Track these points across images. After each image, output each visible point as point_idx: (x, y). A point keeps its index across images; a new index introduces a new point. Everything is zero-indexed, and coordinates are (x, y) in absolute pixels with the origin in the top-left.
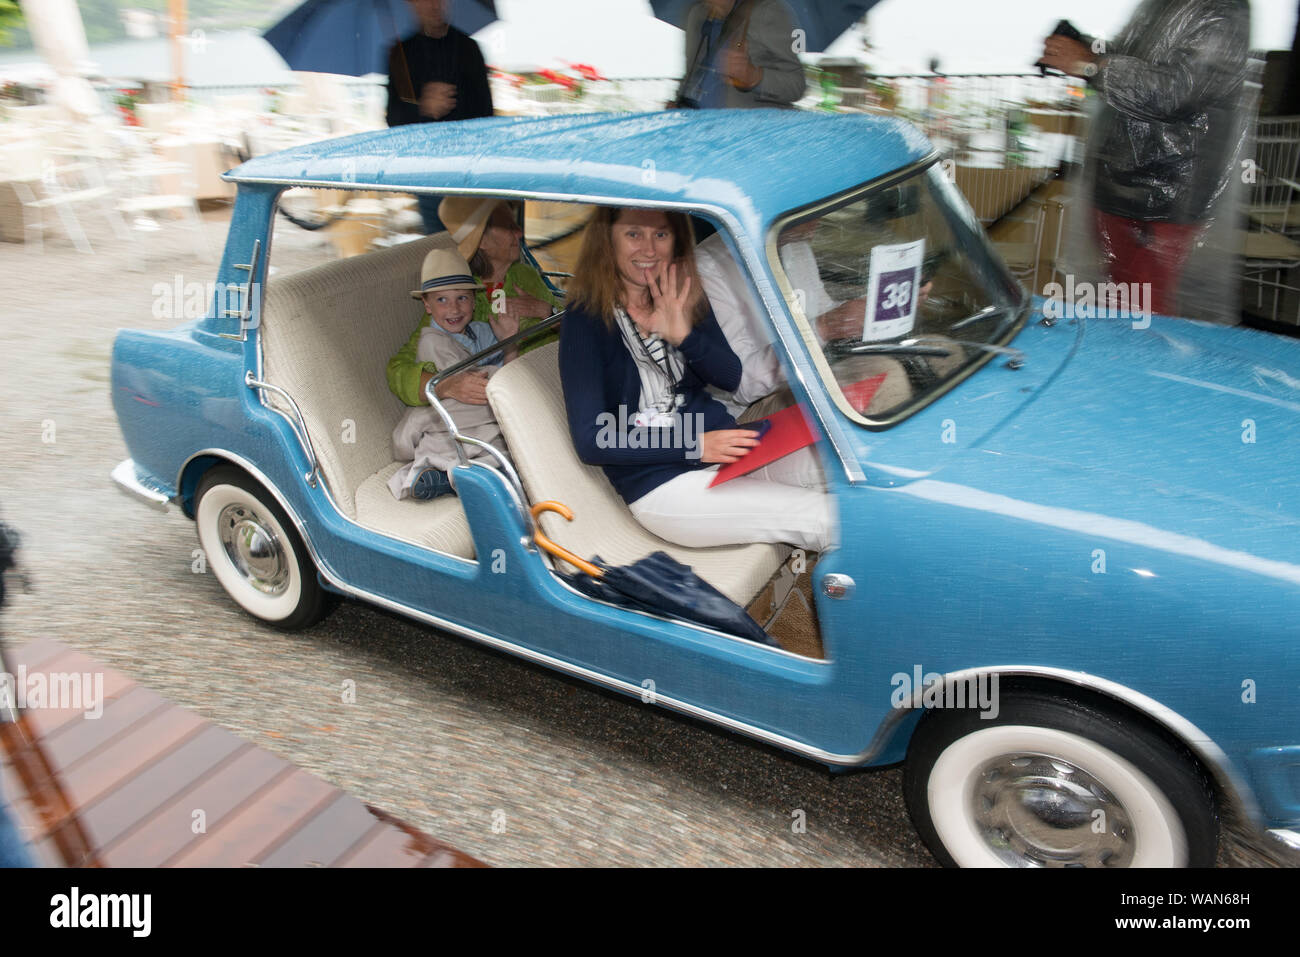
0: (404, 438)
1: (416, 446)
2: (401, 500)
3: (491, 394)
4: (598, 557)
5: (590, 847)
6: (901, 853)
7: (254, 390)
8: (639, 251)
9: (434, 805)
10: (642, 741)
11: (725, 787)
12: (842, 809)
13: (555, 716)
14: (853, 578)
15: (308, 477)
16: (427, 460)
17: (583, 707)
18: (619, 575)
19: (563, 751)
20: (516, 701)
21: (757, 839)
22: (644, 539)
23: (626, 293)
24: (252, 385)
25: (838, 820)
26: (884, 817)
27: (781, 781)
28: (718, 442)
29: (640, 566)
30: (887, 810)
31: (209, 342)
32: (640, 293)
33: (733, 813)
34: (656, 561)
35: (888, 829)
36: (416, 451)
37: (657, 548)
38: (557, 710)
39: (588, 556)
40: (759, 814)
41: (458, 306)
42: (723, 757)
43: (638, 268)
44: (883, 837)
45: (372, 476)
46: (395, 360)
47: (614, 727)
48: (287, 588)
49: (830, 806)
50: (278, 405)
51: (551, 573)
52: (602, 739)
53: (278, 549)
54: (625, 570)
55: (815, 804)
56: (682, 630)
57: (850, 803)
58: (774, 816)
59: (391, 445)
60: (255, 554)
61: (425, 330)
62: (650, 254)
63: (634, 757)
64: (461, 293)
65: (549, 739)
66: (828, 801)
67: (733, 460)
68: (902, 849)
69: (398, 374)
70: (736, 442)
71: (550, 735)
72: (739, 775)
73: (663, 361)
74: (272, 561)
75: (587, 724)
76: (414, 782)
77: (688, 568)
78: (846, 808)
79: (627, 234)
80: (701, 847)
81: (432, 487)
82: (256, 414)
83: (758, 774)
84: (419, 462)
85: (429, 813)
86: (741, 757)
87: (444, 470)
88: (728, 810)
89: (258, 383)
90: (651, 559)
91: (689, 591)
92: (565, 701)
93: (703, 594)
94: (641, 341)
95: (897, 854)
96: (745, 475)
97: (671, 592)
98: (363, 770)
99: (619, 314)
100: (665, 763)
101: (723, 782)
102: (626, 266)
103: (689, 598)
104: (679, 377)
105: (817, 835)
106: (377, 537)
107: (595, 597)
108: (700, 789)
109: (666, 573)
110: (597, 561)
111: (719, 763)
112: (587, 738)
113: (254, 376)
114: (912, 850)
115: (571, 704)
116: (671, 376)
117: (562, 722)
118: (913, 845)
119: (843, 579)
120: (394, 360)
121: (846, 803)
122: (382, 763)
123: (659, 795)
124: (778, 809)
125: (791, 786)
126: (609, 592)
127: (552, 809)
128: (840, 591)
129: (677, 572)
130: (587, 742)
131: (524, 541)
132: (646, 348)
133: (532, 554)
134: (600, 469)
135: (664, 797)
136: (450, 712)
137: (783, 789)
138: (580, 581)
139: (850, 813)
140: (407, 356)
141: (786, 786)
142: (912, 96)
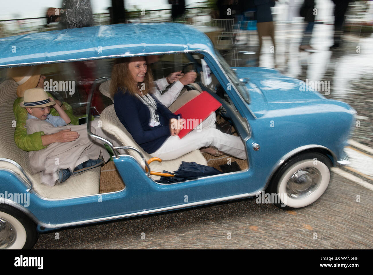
2: (54, 186)
46: (19, 135)
61: (28, 121)
73: (152, 104)
104: (156, 108)
131: (146, 174)
132: (146, 101)
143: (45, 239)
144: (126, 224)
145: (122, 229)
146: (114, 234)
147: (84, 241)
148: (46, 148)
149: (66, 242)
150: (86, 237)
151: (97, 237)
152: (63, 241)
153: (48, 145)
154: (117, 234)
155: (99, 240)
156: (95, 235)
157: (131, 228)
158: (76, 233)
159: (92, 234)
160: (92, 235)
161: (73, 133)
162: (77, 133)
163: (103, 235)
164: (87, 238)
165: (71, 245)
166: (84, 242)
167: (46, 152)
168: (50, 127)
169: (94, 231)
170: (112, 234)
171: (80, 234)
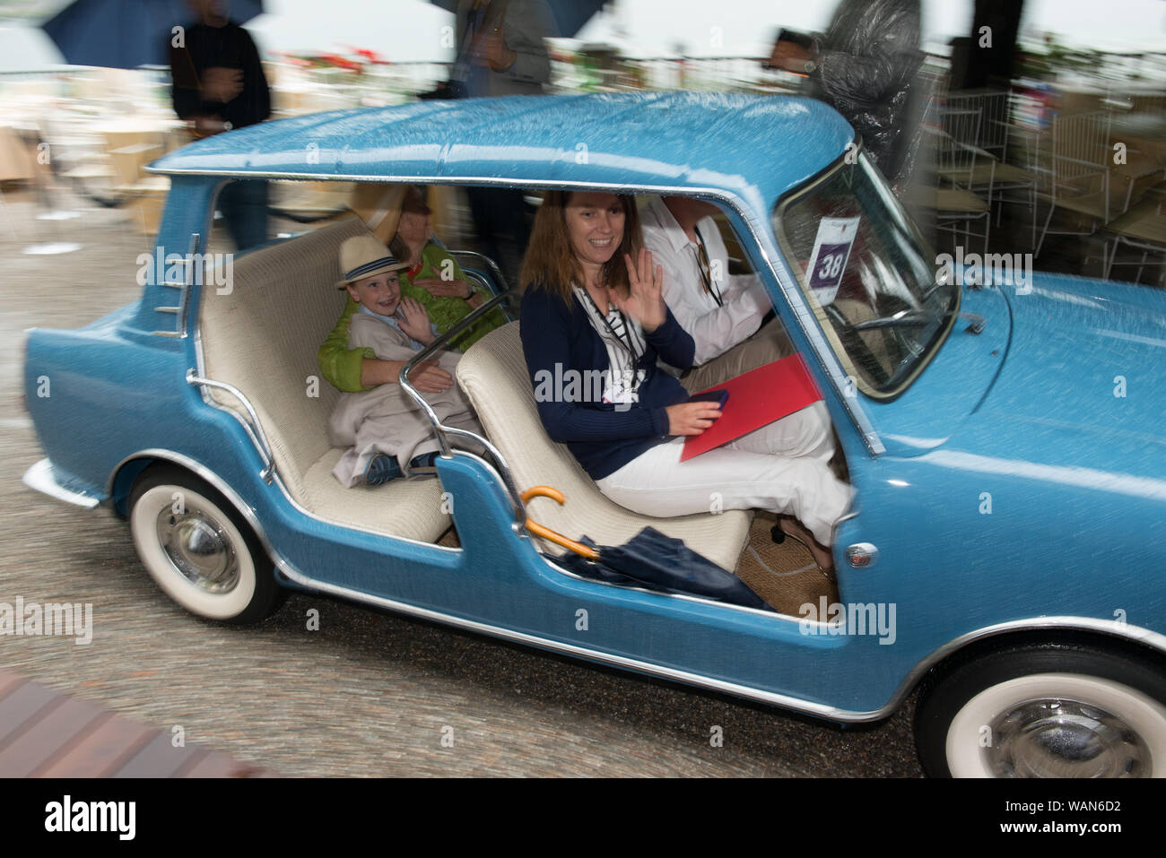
0: (344, 424)
1: (357, 431)
2: (351, 488)
3: (464, 381)
4: (585, 536)
5: (399, 756)
6: (672, 733)
7: (197, 388)
8: (596, 229)
9: (252, 733)
10: (444, 658)
11: (519, 691)
12: (621, 701)
13: (364, 642)
14: (875, 545)
15: (263, 474)
16: (374, 446)
17: (388, 632)
18: (618, 555)
19: (372, 674)
20: (326, 632)
21: (549, 734)
22: (621, 515)
23: (583, 273)
24: (193, 383)
25: (618, 710)
26: (658, 704)
27: (568, 682)
28: (686, 415)
29: (635, 542)
30: (660, 698)
31: (142, 341)
32: (597, 272)
33: (527, 714)
34: (646, 537)
35: (661, 714)
36: (358, 437)
37: (643, 524)
38: (365, 636)
39: (577, 537)
40: (549, 712)
41: (390, 288)
42: (516, 665)
43: (596, 247)
44: (657, 721)
45: (313, 466)
46: (328, 347)
47: (417, 648)
48: (236, 585)
49: (611, 698)
50: (223, 402)
51: (543, 557)
52: (406, 660)
53: (226, 546)
54: (622, 549)
55: (598, 699)
56: (684, 603)
57: (628, 695)
58: (562, 713)
59: (329, 431)
60: (196, 552)
61: (355, 316)
62: (607, 231)
63: (437, 672)
64: (391, 275)
65: (359, 664)
66: (609, 695)
67: (700, 432)
68: (673, 730)
69: (333, 361)
70: (703, 414)
71: (358, 660)
72: (530, 680)
73: (625, 337)
74: (219, 559)
75: (392, 646)
76: (230, 715)
77: (680, 542)
78: (625, 699)
79: (582, 214)
80: (499, 747)
81: (383, 473)
82: (202, 413)
83: (547, 677)
84: (365, 447)
85: (246, 742)
86: (532, 664)
87: (393, 454)
88: (522, 711)
89: (200, 380)
90: (643, 535)
91: (685, 564)
92: (372, 628)
93: (699, 566)
94: (603, 318)
95: (669, 734)
96: (721, 446)
97: (670, 567)
98: (184, 708)
99: (579, 292)
100: (464, 676)
101: (517, 687)
102: (581, 244)
103: (687, 572)
104: (640, 353)
105: (600, 725)
106: (342, 530)
107: (589, 577)
108: (497, 696)
109: (661, 549)
110: (586, 541)
111: (513, 670)
112: (393, 659)
113: (195, 374)
114: (681, 731)
115: (378, 630)
116: (633, 352)
117: (370, 647)
118: (683, 726)
119: (867, 547)
120: (323, 347)
121: (625, 695)
122: (201, 700)
123: (460, 705)
124: (566, 707)
125: (576, 685)
126: (607, 572)
127: (362, 726)
128: (866, 560)
129: (672, 547)
130: (393, 663)
131: (515, 527)
132: (609, 325)
133: (522, 539)
134: (565, 446)
135: (465, 705)
136: (264, 648)
137: (570, 688)
138: (572, 561)
139: (628, 703)
140: (339, 343)
141: (572, 686)
142: (662, 77)
143: (632, 690)
144: (872, 741)
145: (856, 752)
146: (828, 758)
147: (734, 741)
148: (370, 390)
149: (684, 721)
150: (742, 732)
151: (774, 745)
152: (678, 715)
153: (378, 385)
154: (836, 761)
155: (778, 756)
156: (770, 737)
157: (887, 764)
158: (717, 708)
159: (760, 728)
160: (761, 734)
161: (441, 373)
162: (449, 376)
163: (792, 747)
164: (746, 734)
165: (696, 736)
166: (735, 744)
167: (365, 400)
168: (393, 343)
169: (768, 724)
170: (822, 755)
171: (727, 714)
